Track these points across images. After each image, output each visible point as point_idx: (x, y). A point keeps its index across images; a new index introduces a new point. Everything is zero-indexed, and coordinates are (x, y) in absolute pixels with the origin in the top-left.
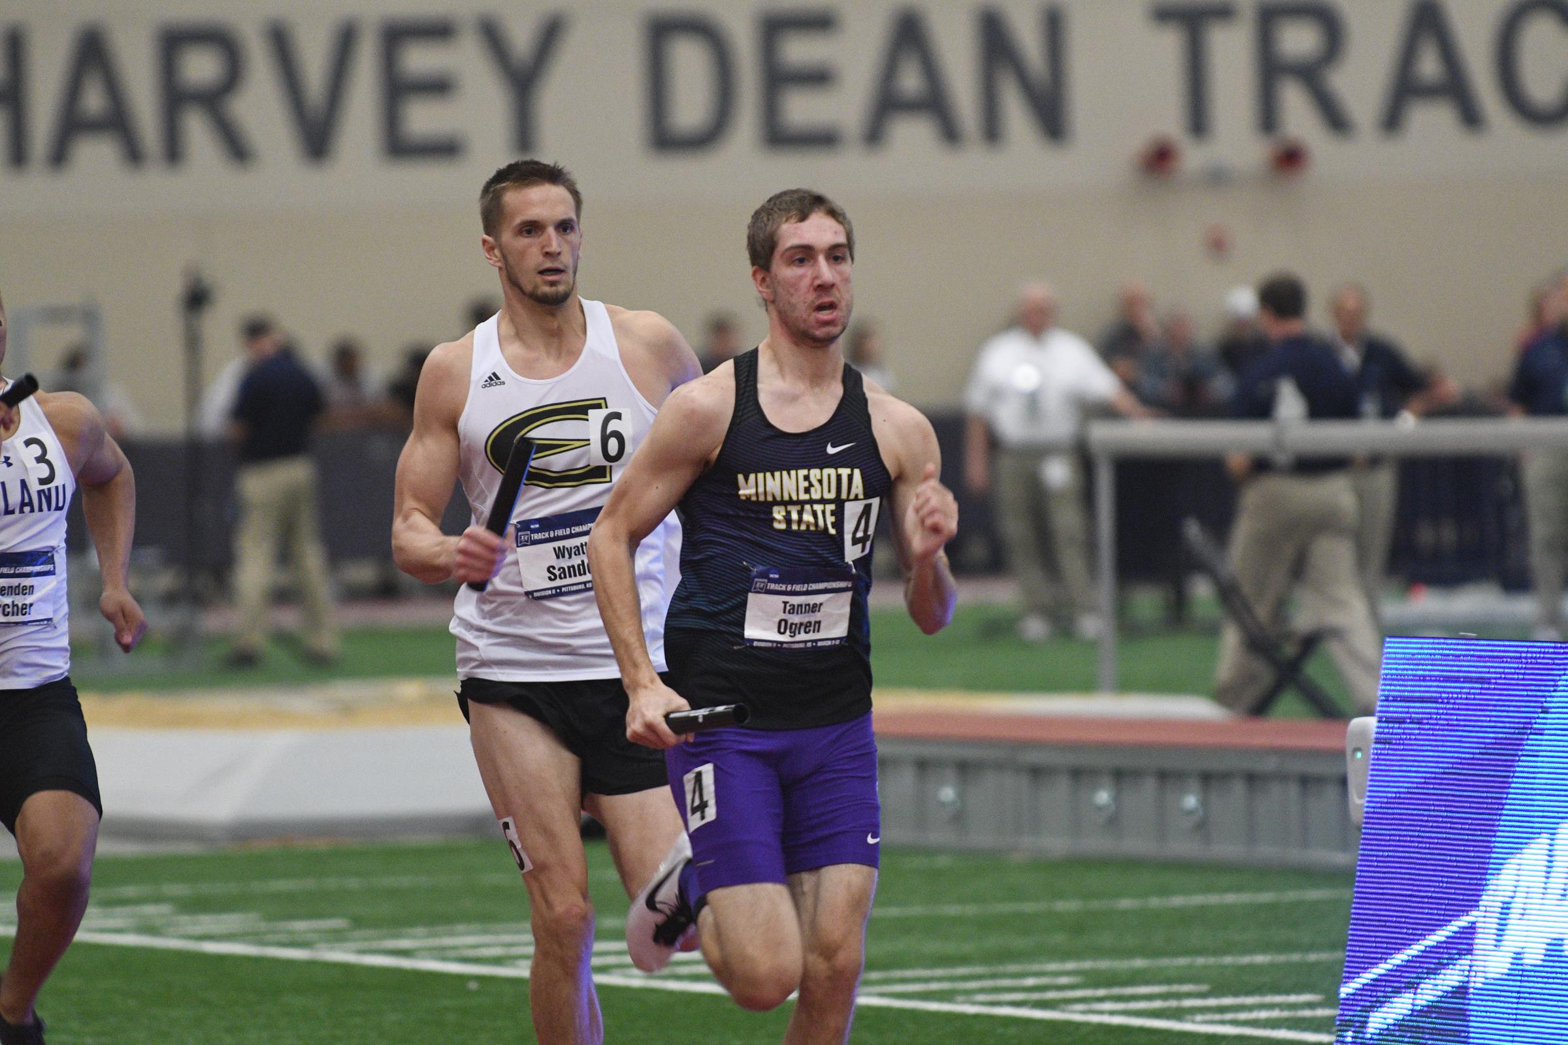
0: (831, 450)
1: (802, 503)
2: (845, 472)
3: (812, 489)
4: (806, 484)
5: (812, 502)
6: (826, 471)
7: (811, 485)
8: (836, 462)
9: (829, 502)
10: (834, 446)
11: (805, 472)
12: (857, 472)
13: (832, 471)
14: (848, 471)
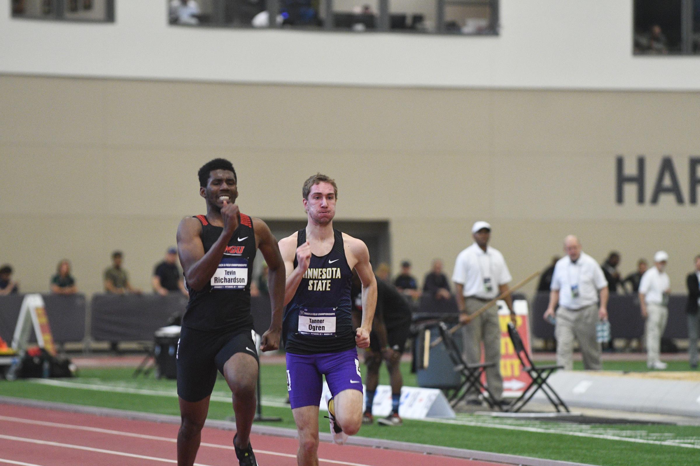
0: (330, 262)
1: (318, 280)
2: (334, 269)
3: (323, 275)
4: (321, 274)
5: (322, 280)
6: (328, 269)
7: (322, 274)
8: (332, 266)
9: (329, 279)
10: (331, 261)
11: (321, 269)
12: (339, 269)
13: (330, 269)
14: (336, 269)
